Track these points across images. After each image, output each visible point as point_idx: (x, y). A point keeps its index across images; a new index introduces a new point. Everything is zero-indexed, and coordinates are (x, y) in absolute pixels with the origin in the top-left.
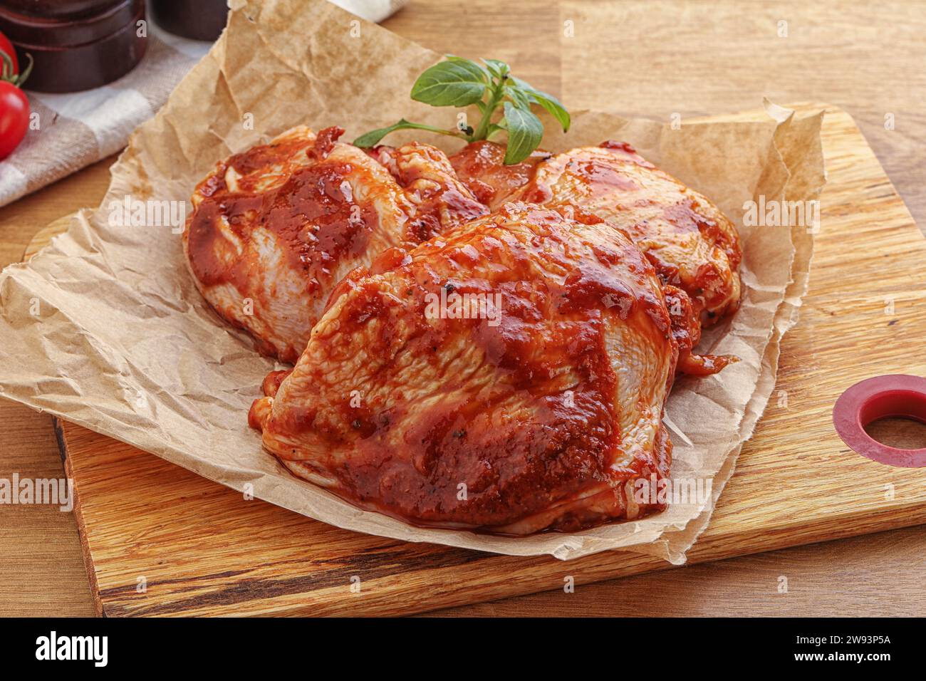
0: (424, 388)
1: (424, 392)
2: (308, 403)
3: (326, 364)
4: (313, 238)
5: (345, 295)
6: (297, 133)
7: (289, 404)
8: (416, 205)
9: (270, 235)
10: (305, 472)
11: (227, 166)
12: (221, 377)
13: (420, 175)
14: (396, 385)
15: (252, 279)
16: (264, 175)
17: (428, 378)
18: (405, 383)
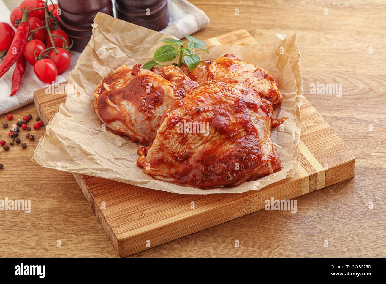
0: (198, 143)
1: (198, 145)
2: (160, 155)
3: (164, 141)
4: (144, 101)
5: (167, 118)
6: (123, 67)
7: (154, 156)
8: (176, 85)
9: (129, 102)
10: (162, 178)
11: (103, 83)
12: (124, 151)
13: (173, 76)
14: (188, 144)
15: (126, 118)
16: (117, 83)
17: (198, 140)
18: (191, 143)
